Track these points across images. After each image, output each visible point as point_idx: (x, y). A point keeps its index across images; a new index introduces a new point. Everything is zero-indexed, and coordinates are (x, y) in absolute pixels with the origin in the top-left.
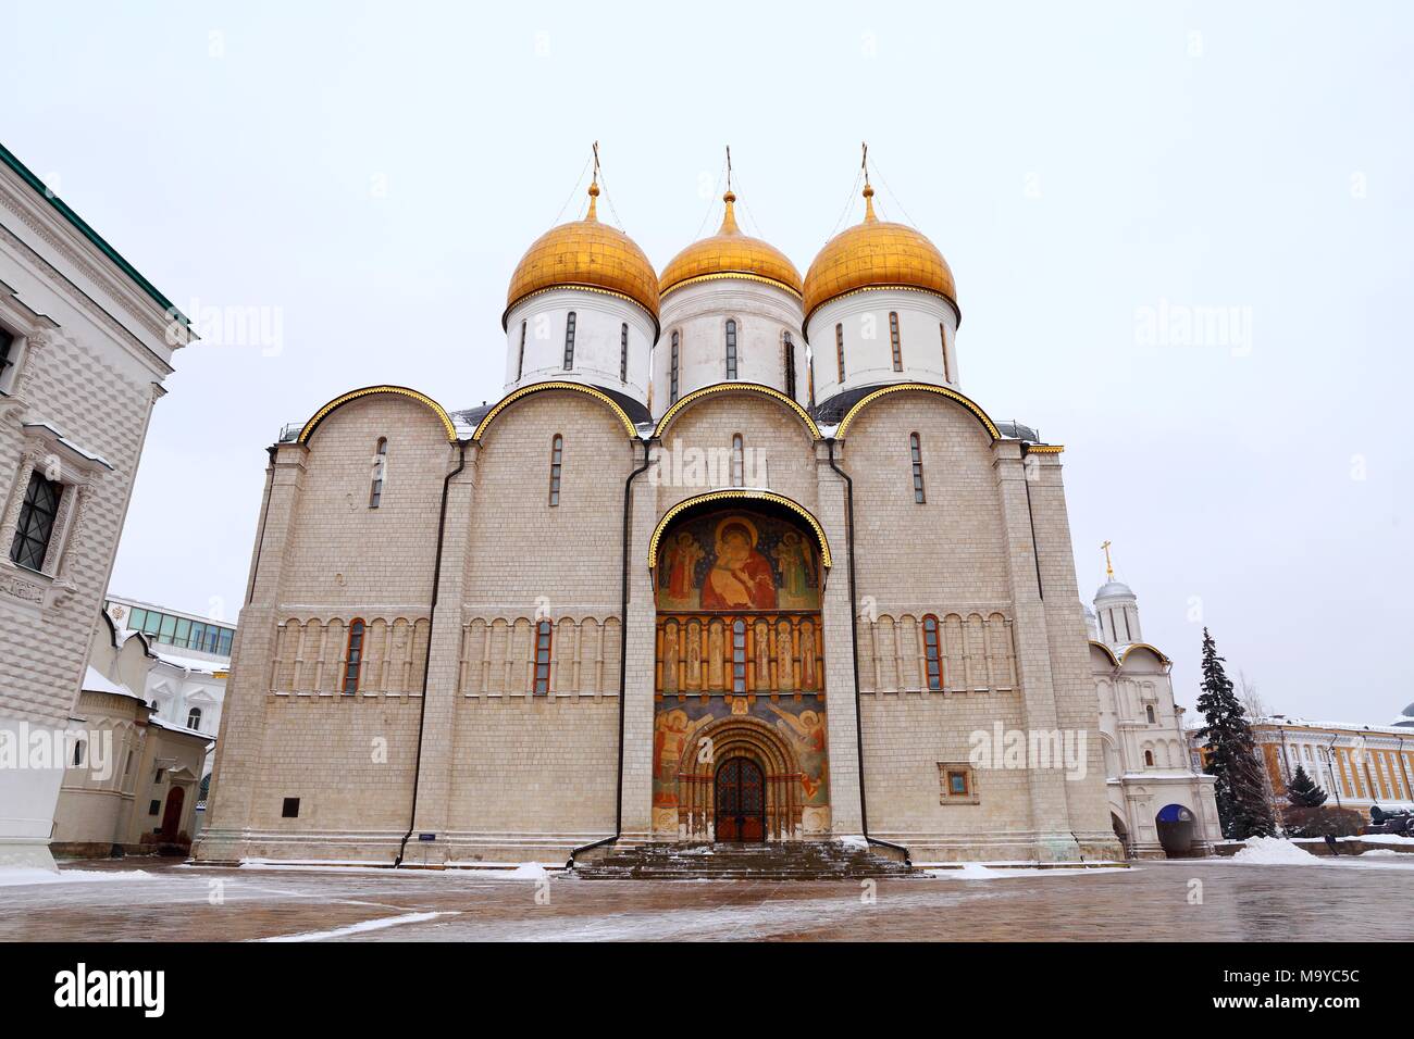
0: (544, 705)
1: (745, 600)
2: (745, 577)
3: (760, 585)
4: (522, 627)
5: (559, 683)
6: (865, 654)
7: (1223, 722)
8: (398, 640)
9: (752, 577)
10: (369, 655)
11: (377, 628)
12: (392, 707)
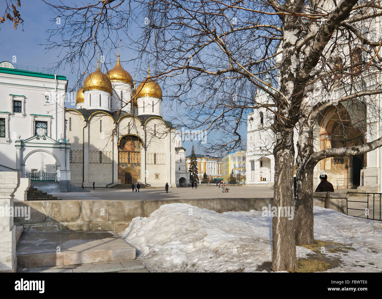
0: (101, 164)
1: (130, 149)
2: (130, 146)
3: (132, 147)
4: (97, 152)
5: (103, 161)
6: (147, 158)
7: (193, 162)
8: (77, 154)
9: (131, 146)
10: (73, 156)
11: (74, 152)
12: (78, 164)
